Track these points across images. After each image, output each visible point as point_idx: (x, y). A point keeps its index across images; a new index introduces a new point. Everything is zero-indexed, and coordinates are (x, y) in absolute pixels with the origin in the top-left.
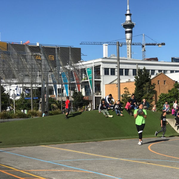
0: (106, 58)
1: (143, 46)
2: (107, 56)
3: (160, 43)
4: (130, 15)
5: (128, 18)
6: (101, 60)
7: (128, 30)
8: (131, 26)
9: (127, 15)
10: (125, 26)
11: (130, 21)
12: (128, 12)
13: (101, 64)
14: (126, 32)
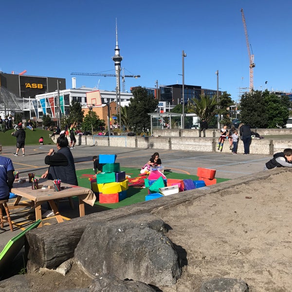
0: (74, 89)
1: (123, 78)
2: (75, 87)
3: (137, 76)
4: (118, 50)
5: (117, 53)
6: (69, 90)
7: (117, 62)
8: (120, 59)
9: (116, 50)
10: (115, 60)
11: (119, 55)
12: (117, 48)
13: (70, 93)
14: (116, 64)
